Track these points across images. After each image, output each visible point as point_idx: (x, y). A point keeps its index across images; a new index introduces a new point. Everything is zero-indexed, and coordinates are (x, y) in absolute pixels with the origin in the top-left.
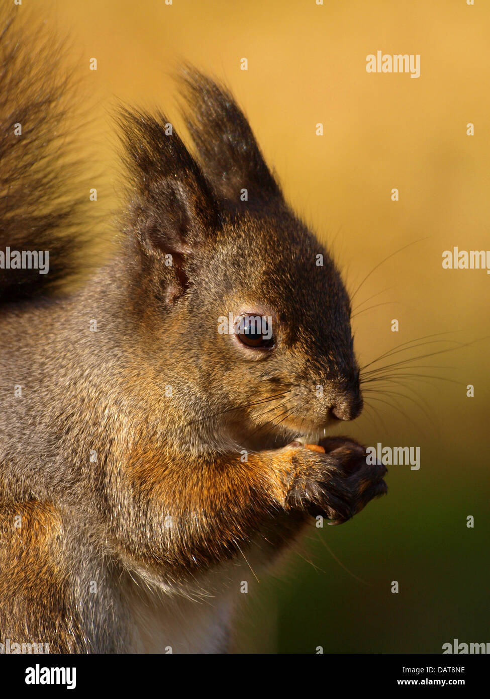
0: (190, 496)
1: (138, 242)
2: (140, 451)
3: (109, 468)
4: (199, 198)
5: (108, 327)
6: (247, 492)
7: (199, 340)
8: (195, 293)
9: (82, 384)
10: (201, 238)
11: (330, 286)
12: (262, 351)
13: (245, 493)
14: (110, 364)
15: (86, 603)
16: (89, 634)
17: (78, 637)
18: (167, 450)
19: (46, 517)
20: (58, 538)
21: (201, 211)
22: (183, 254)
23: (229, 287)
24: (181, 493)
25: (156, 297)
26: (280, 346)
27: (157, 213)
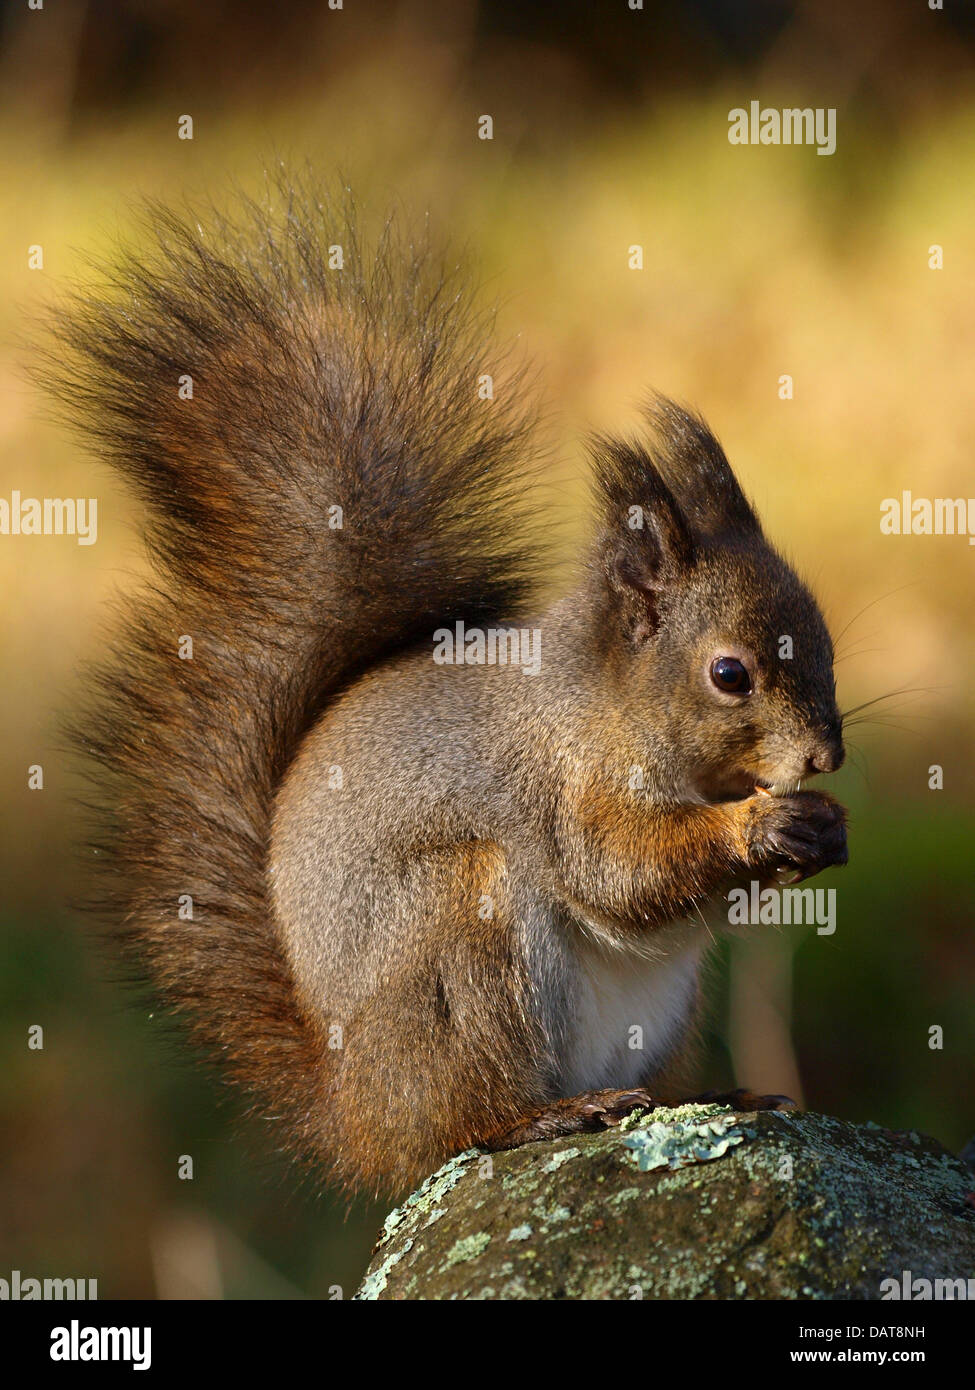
0: (645, 848)
1: (607, 578)
2: (593, 796)
3: (560, 811)
4: (672, 531)
5: (569, 662)
6: (706, 845)
7: (670, 686)
8: (667, 632)
9: (534, 721)
10: (674, 574)
11: (812, 627)
12: (739, 696)
13: (704, 847)
14: (567, 702)
15: (534, 949)
16: (538, 983)
17: (526, 987)
18: (620, 796)
19: (488, 858)
20: (501, 879)
21: (675, 544)
22: (653, 591)
23: (703, 627)
24: (635, 843)
25: (624, 636)
26: (758, 692)
27: (628, 547)
